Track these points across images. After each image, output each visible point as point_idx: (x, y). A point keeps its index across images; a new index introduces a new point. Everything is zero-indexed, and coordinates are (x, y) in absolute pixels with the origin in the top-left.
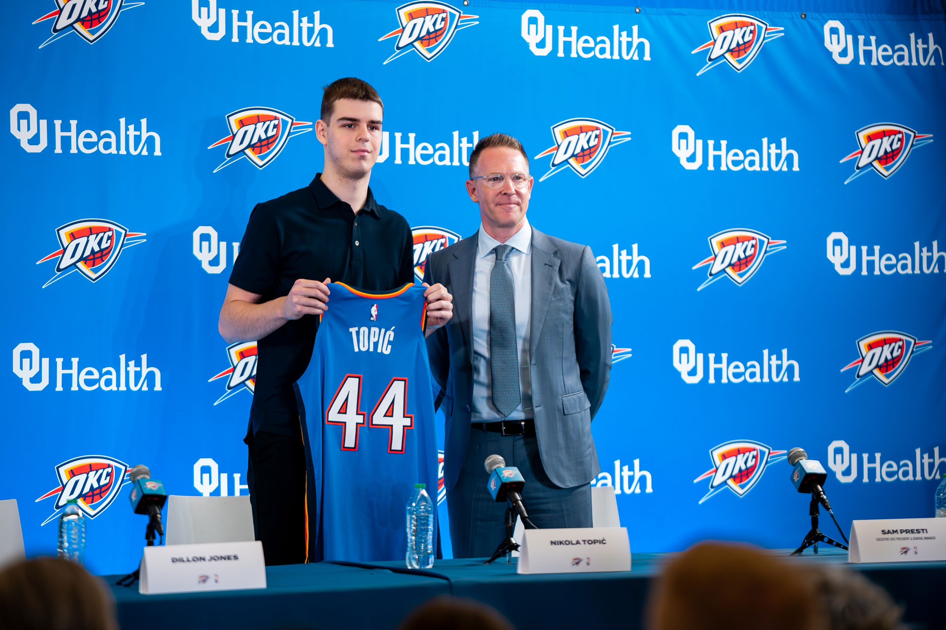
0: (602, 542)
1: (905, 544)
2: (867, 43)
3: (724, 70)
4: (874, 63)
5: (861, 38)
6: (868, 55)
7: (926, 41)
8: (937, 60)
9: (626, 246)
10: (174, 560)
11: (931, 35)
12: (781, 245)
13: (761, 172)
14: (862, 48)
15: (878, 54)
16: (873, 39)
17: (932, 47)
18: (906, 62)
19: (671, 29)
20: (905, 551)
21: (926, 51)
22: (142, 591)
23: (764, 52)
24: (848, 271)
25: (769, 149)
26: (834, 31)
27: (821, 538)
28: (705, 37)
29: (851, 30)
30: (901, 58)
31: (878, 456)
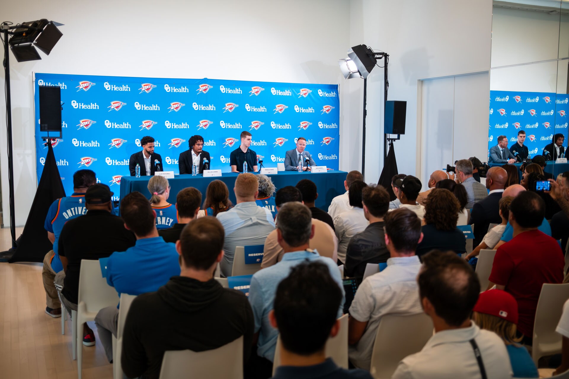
0: (273, 170)
1: (319, 170)
2: (325, 93)
3: (303, 97)
4: (326, 96)
5: (324, 92)
6: (325, 95)
7: (334, 93)
8: (336, 96)
9: (287, 124)
10: (208, 172)
11: (334, 92)
12: (311, 124)
13: (308, 113)
14: (324, 94)
15: (327, 95)
16: (326, 92)
17: (335, 94)
18: (331, 96)
19: (294, 91)
20: (319, 171)
21: (334, 94)
22: (203, 177)
23: (309, 94)
24: (322, 128)
25: (310, 109)
26: (320, 91)
27: (308, 169)
28: (299, 92)
29: (322, 91)
30: (330, 95)
31: (326, 156)
